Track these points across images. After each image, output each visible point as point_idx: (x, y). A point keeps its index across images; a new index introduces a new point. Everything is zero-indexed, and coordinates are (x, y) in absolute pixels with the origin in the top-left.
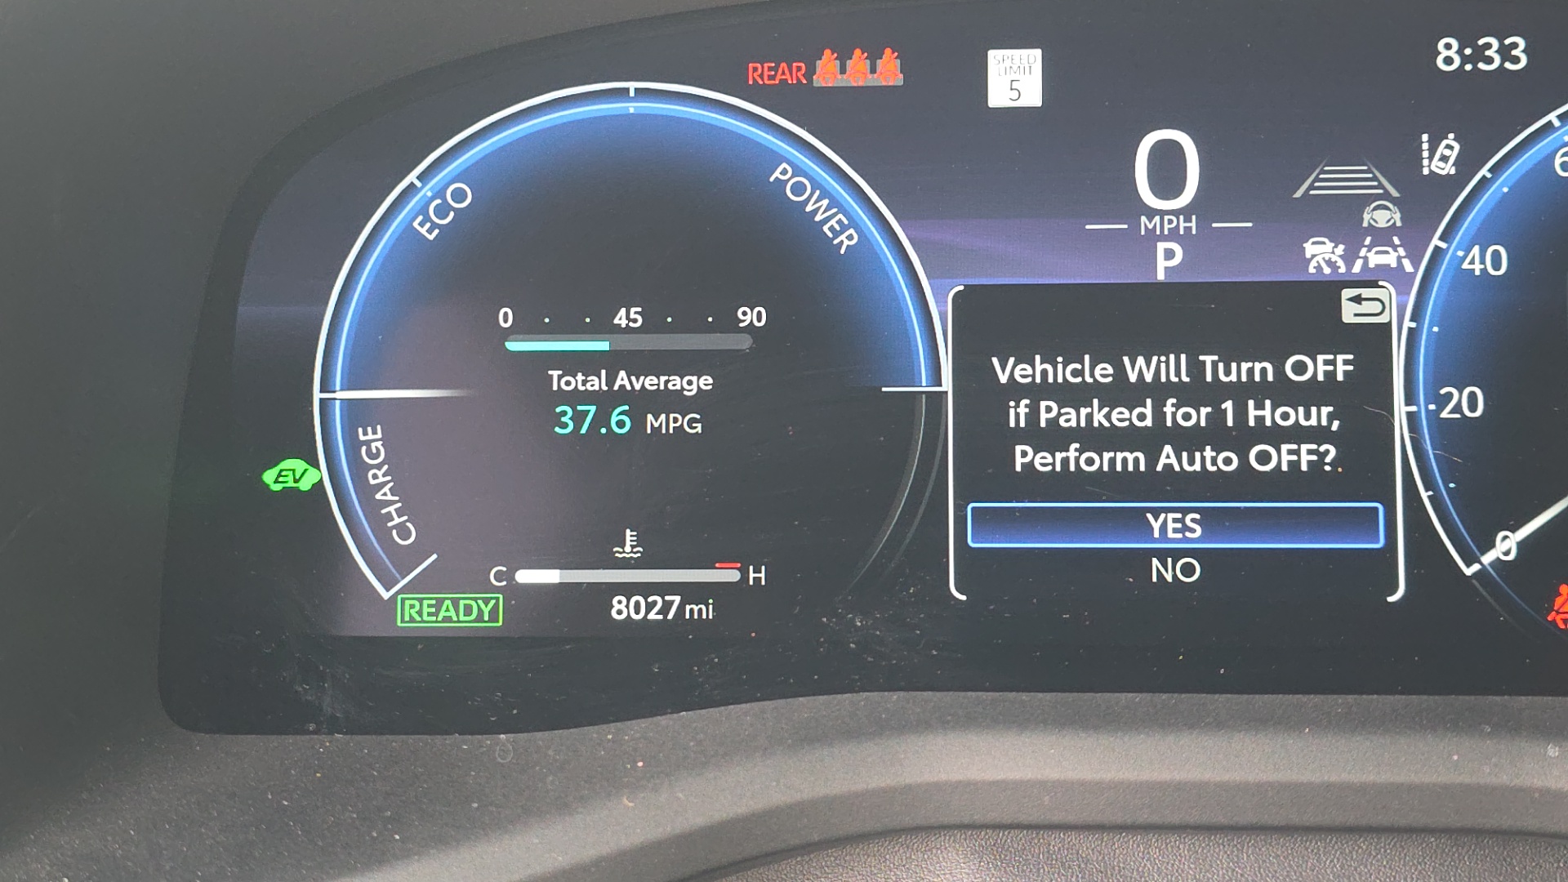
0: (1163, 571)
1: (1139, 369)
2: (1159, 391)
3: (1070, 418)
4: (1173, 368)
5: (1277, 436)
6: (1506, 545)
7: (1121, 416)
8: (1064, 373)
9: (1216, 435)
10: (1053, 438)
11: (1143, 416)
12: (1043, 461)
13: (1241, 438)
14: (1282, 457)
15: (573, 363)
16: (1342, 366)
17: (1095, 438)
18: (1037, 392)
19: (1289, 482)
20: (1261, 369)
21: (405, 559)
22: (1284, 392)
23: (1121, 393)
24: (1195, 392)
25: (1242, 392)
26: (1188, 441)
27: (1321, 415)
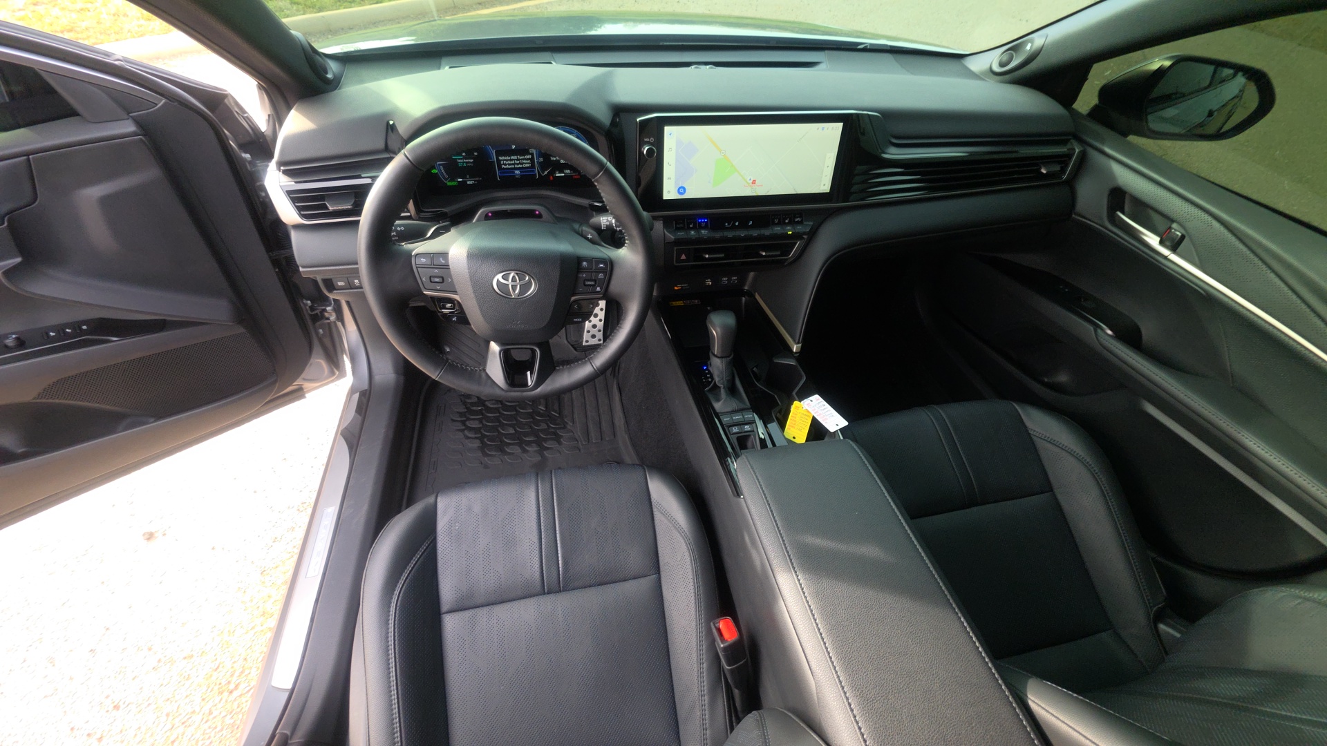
0: (517, 177)
1: (512, 158)
2: (514, 160)
3: (507, 162)
4: (515, 157)
5: (525, 163)
6: (546, 173)
7: (511, 162)
8: (506, 158)
9: (520, 163)
10: (505, 165)
11: (513, 162)
12: (505, 167)
13: (522, 164)
14: (526, 165)
15: (459, 159)
16: (530, 156)
17: (509, 164)
18: (503, 160)
19: (527, 168)
20: (523, 157)
21: (447, 179)
22: (525, 159)
23: (511, 160)
24: (518, 160)
25: (522, 159)
26: (518, 164)
27: (529, 161)
